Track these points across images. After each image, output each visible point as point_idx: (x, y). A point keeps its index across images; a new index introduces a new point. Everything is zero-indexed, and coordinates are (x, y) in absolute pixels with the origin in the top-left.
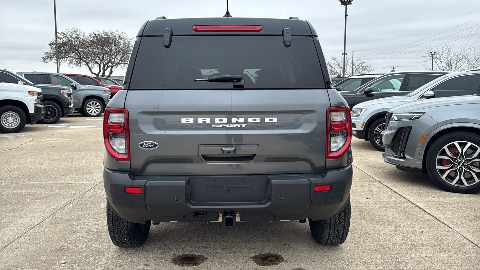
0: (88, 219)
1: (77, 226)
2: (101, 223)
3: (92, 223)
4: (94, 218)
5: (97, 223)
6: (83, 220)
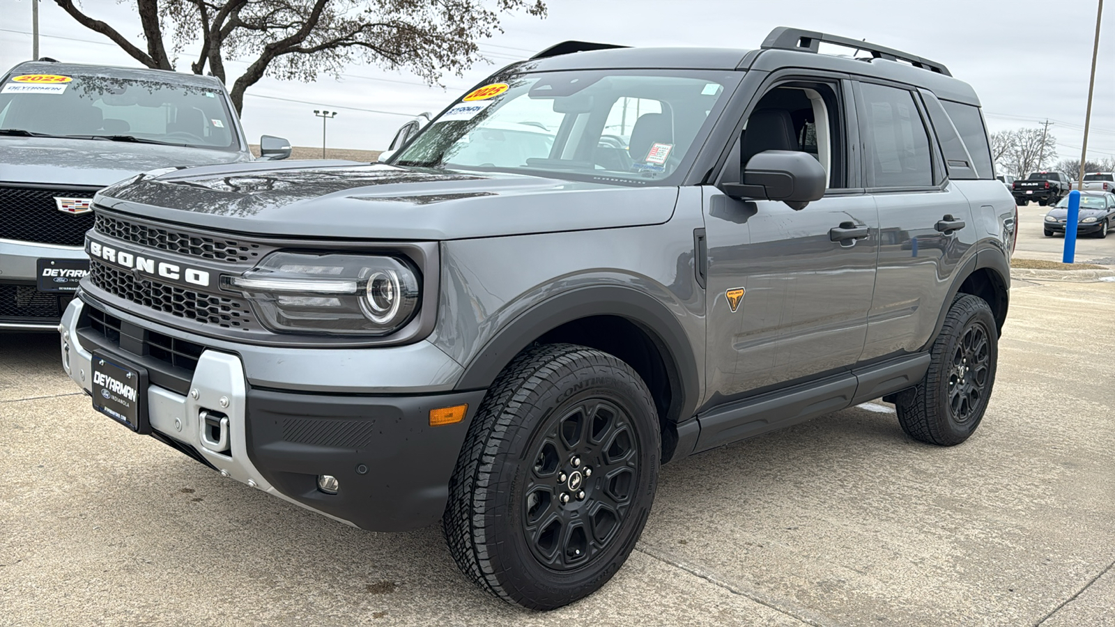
0: (1021, 501)
1: (1045, 494)
2: (989, 484)
3: (1010, 490)
4: (1003, 500)
5: (999, 487)
6: (1033, 503)
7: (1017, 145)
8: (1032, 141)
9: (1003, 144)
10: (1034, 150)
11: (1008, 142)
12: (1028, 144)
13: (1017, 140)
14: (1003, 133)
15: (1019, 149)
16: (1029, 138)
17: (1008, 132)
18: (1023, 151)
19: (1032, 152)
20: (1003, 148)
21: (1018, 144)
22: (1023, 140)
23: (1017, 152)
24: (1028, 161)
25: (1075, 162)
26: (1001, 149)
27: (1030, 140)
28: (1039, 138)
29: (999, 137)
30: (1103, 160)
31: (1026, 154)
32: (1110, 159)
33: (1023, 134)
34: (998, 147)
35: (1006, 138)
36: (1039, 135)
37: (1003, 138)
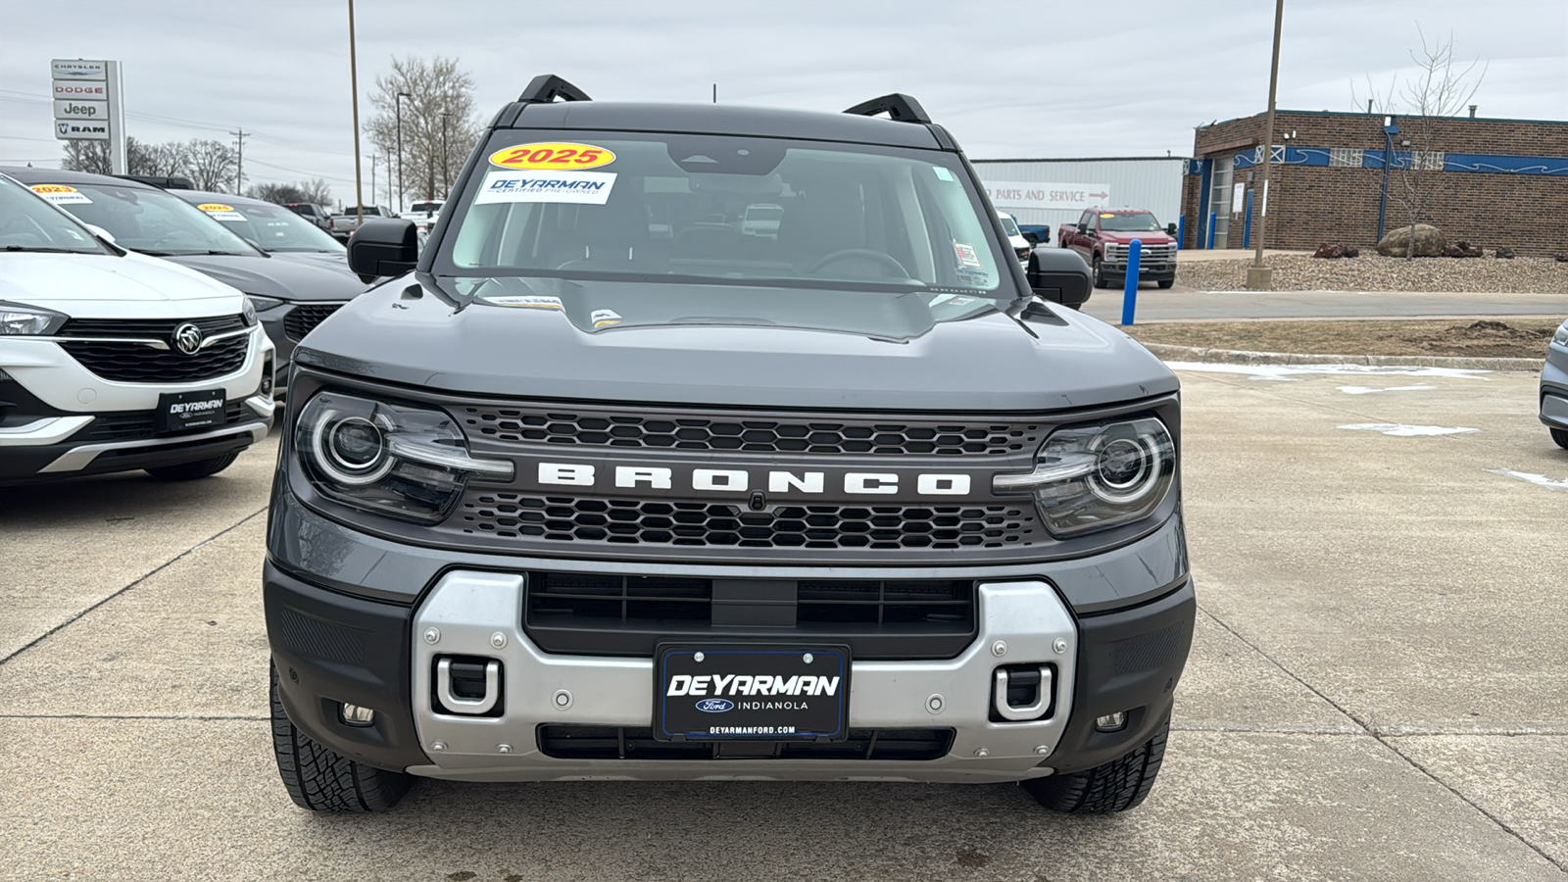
7: (191, 163)
8: (211, 157)
9: (171, 161)
10: (216, 170)
11: (177, 157)
12: (206, 161)
13: (191, 158)
14: (170, 145)
15: (196, 168)
16: (206, 154)
17: (176, 143)
18: (201, 171)
19: (213, 172)
20: (173, 167)
21: (192, 160)
22: (199, 156)
23: (193, 172)
24: (209, 184)
25: (270, 186)
26: (169, 168)
27: (209, 156)
28: (219, 153)
29: (165, 150)
30: (302, 184)
31: (205, 176)
32: (310, 182)
33: (197, 148)
34: (166, 165)
35: (174, 152)
36: (218, 149)
37: (170, 152)
